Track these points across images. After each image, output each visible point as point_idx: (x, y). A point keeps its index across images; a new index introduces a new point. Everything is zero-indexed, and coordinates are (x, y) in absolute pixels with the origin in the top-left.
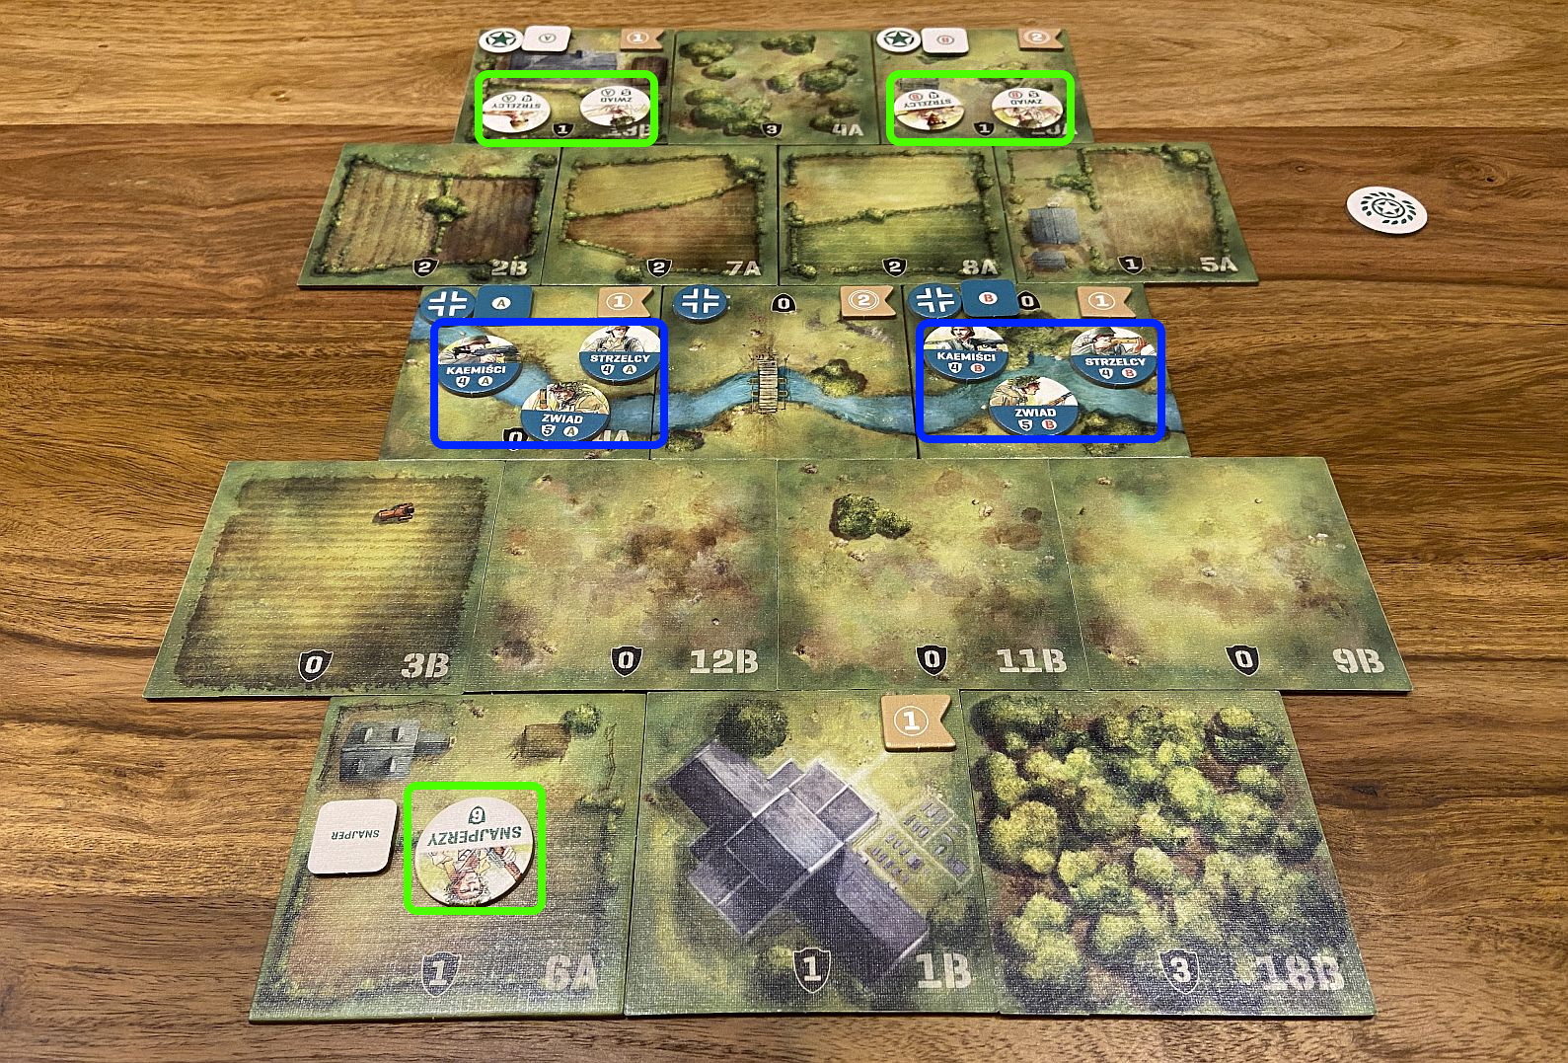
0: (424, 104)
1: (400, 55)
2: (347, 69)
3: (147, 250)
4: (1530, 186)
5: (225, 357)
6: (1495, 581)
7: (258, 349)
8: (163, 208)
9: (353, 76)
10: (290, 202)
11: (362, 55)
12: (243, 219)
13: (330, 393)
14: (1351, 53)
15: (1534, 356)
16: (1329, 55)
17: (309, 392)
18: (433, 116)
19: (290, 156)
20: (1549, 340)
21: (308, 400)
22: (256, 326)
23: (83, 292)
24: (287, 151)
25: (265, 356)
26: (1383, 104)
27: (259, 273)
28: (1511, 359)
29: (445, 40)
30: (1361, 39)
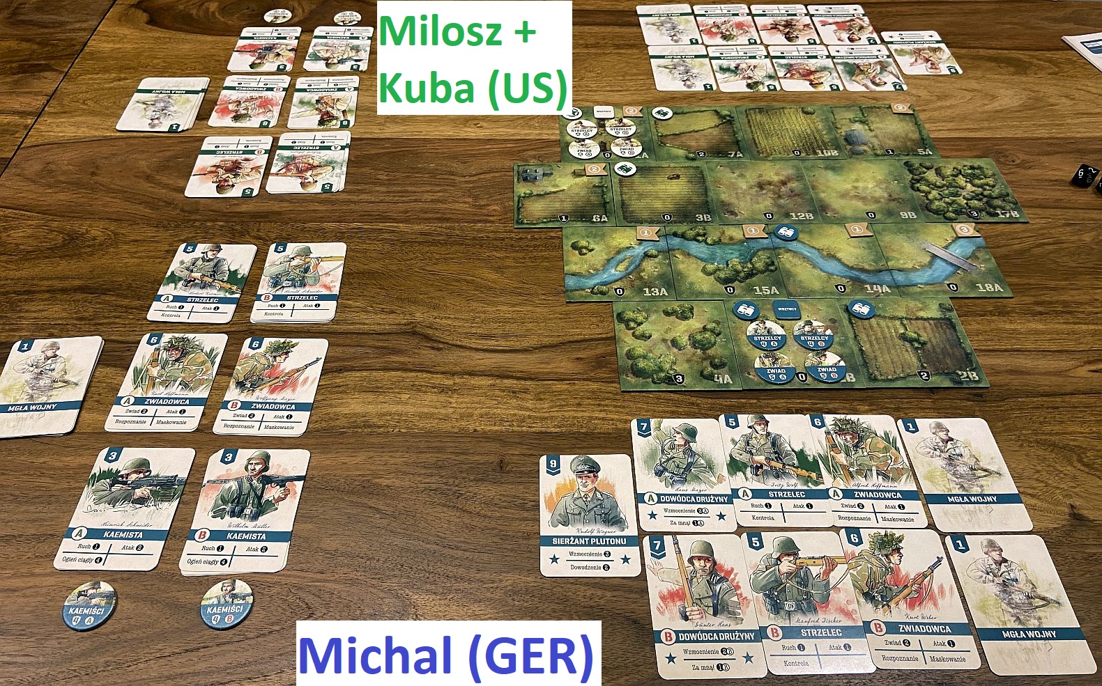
0: (542, 128)
3: (447, 195)
4: (1031, 164)
5: (495, 239)
6: (1022, 323)
7: (507, 236)
8: (446, 177)
10: (499, 174)
12: (482, 181)
14: (948, 103)
15: (1035, 235)
16: (939, 104)
17: (534, 253)
19: (492, 153)
20: (1040, 229)
21: (535, 256)
22: (503, 227)
23: (426, 213)
24: (489, 151)
25: (511, 239)
26: (964, 127)
27: (497, 204)
30: (952, 96)
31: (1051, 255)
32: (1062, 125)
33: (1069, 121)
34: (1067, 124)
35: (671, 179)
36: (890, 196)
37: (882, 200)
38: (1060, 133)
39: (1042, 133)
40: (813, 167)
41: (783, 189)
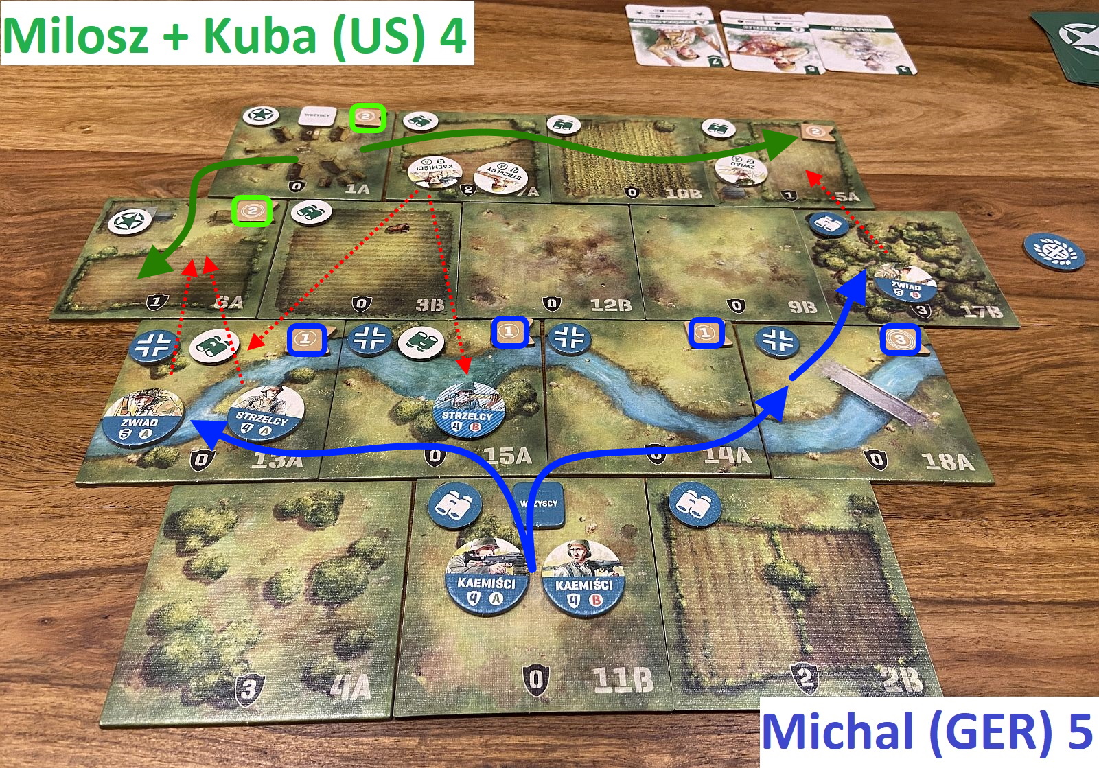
0: (197, 136)
1: (185, 101)
2: (141, 111)
4: (1019, 220)
6: (1009, 535)
7: (33, 330)
9: (146, 116)
10: (80, 211)
11: (154, 101)
12: (39, 224)
13: (85, 368)
14: (886, 120)
15: (1028, 350)
16: (871, 122)
17: (69, 367)
18: (204, 147)
19: (85, 175)
20: (1039, 337)
21: (66, 373)
22: (35, 311)
24: (84, 171)
25: (37, 335)
26: (910, 157)
27: (45, 267)
28: (1011, 352)
29: (220, 91)
30: (894, 111)
31: (1060, 388)
32: (1068, 159)
33: (1079, 153)
34: (1077, 158)
35: (392, 232)
36: (775, 271)
37: (760, 279)
38: (1067, 171)
39: (1036, 170)
40: (649, 217)
41: (589, 254)
